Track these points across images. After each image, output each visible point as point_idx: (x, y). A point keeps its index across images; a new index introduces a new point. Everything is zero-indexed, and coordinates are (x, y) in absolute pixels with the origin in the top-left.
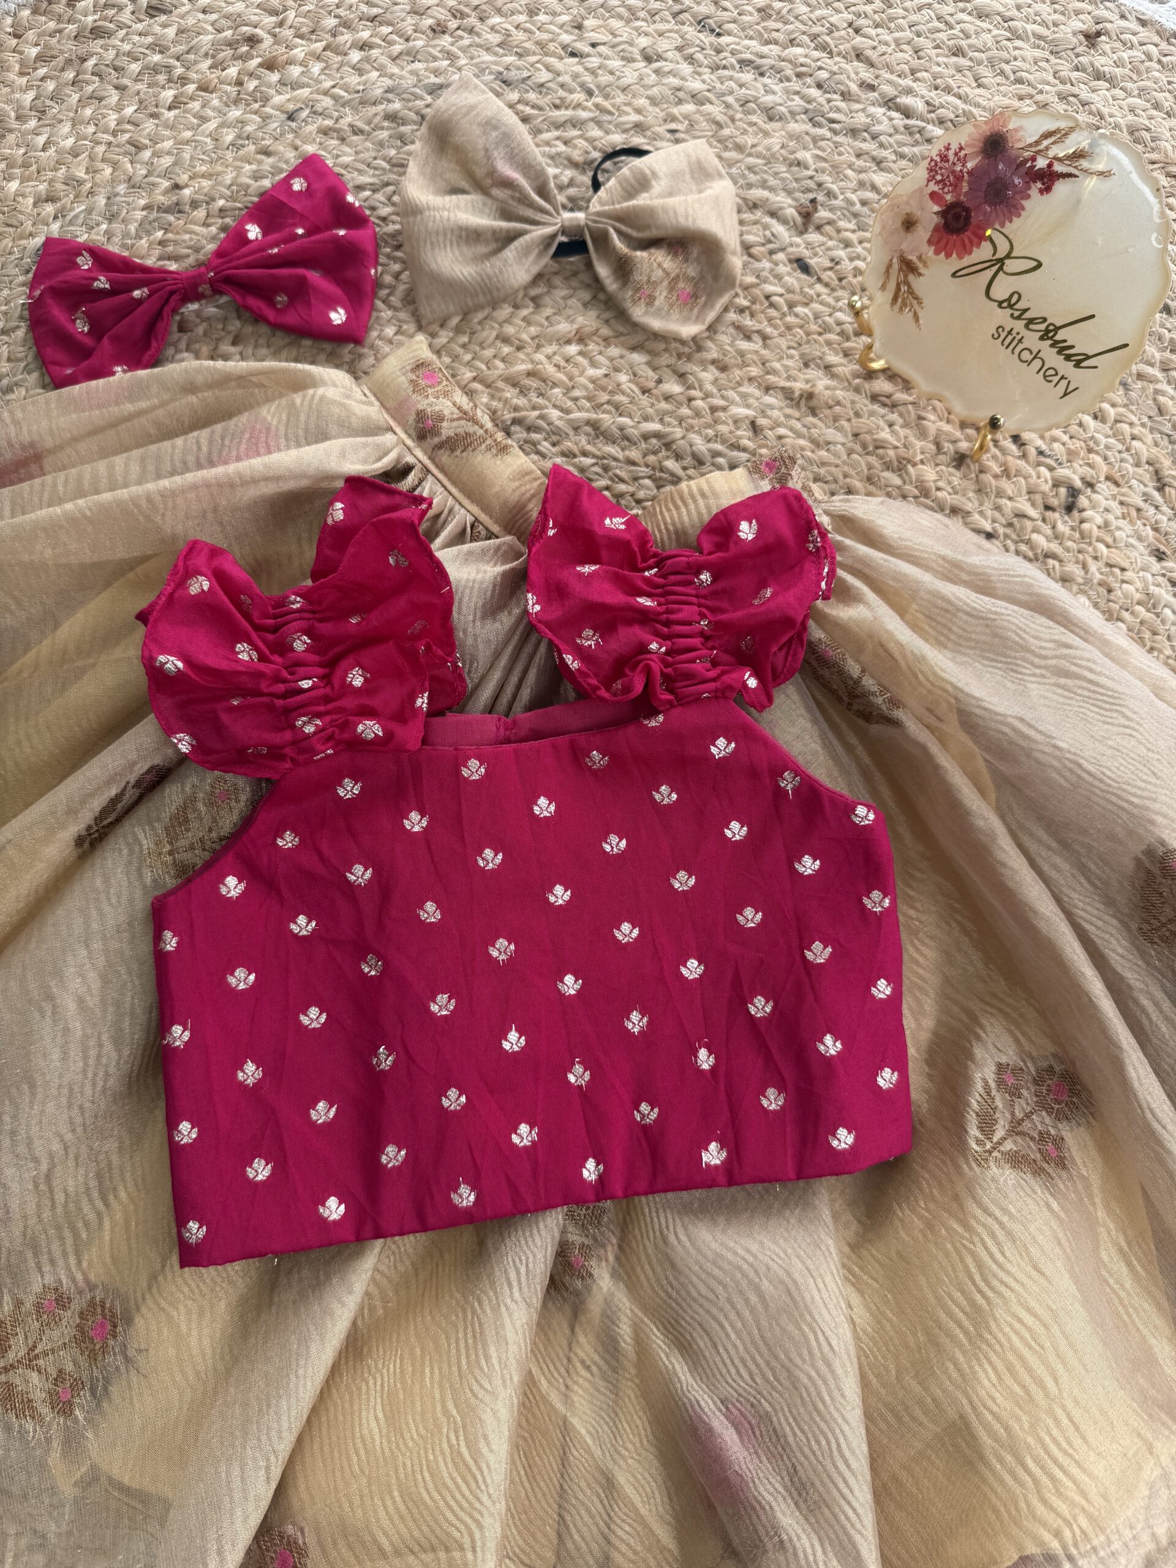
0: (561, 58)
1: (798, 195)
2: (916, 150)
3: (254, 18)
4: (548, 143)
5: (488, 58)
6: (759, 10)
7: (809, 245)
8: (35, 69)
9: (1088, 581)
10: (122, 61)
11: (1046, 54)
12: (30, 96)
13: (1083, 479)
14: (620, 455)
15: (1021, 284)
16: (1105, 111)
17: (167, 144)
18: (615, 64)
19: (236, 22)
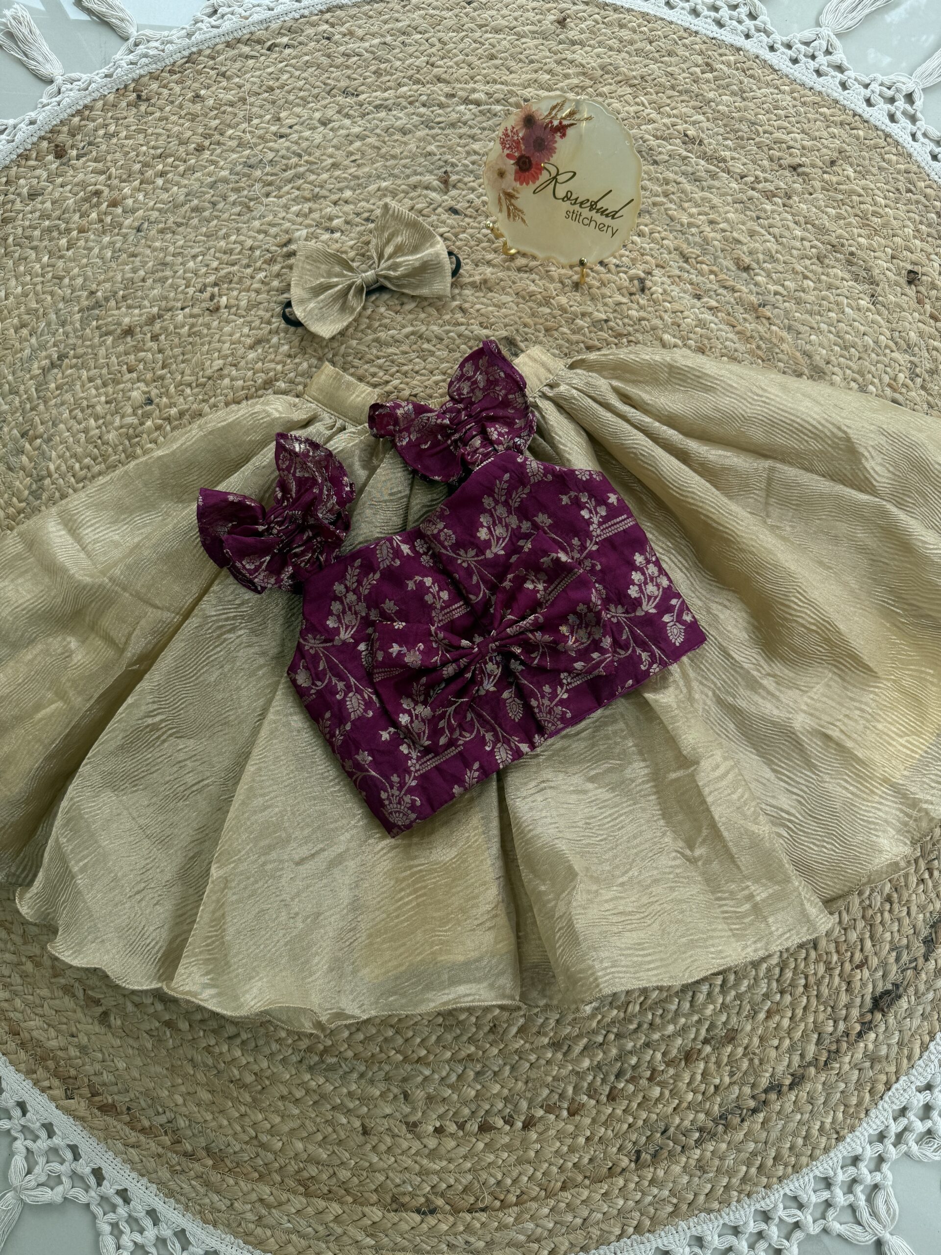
0: (276, 141)
1: (436, 172)
2: (490, 123)
3: (93, 180)
4: (288, 193)
5: (235, 156)
6: (374, 73)
7: (453, 198)
9: (666, 326)
10: (28, 232)
11: (541, 41)
13: (644, 272)
15: (570, 186)
16: (584, 62)
17: (76, 270)
18: (307, 134)
19: (83, 185)
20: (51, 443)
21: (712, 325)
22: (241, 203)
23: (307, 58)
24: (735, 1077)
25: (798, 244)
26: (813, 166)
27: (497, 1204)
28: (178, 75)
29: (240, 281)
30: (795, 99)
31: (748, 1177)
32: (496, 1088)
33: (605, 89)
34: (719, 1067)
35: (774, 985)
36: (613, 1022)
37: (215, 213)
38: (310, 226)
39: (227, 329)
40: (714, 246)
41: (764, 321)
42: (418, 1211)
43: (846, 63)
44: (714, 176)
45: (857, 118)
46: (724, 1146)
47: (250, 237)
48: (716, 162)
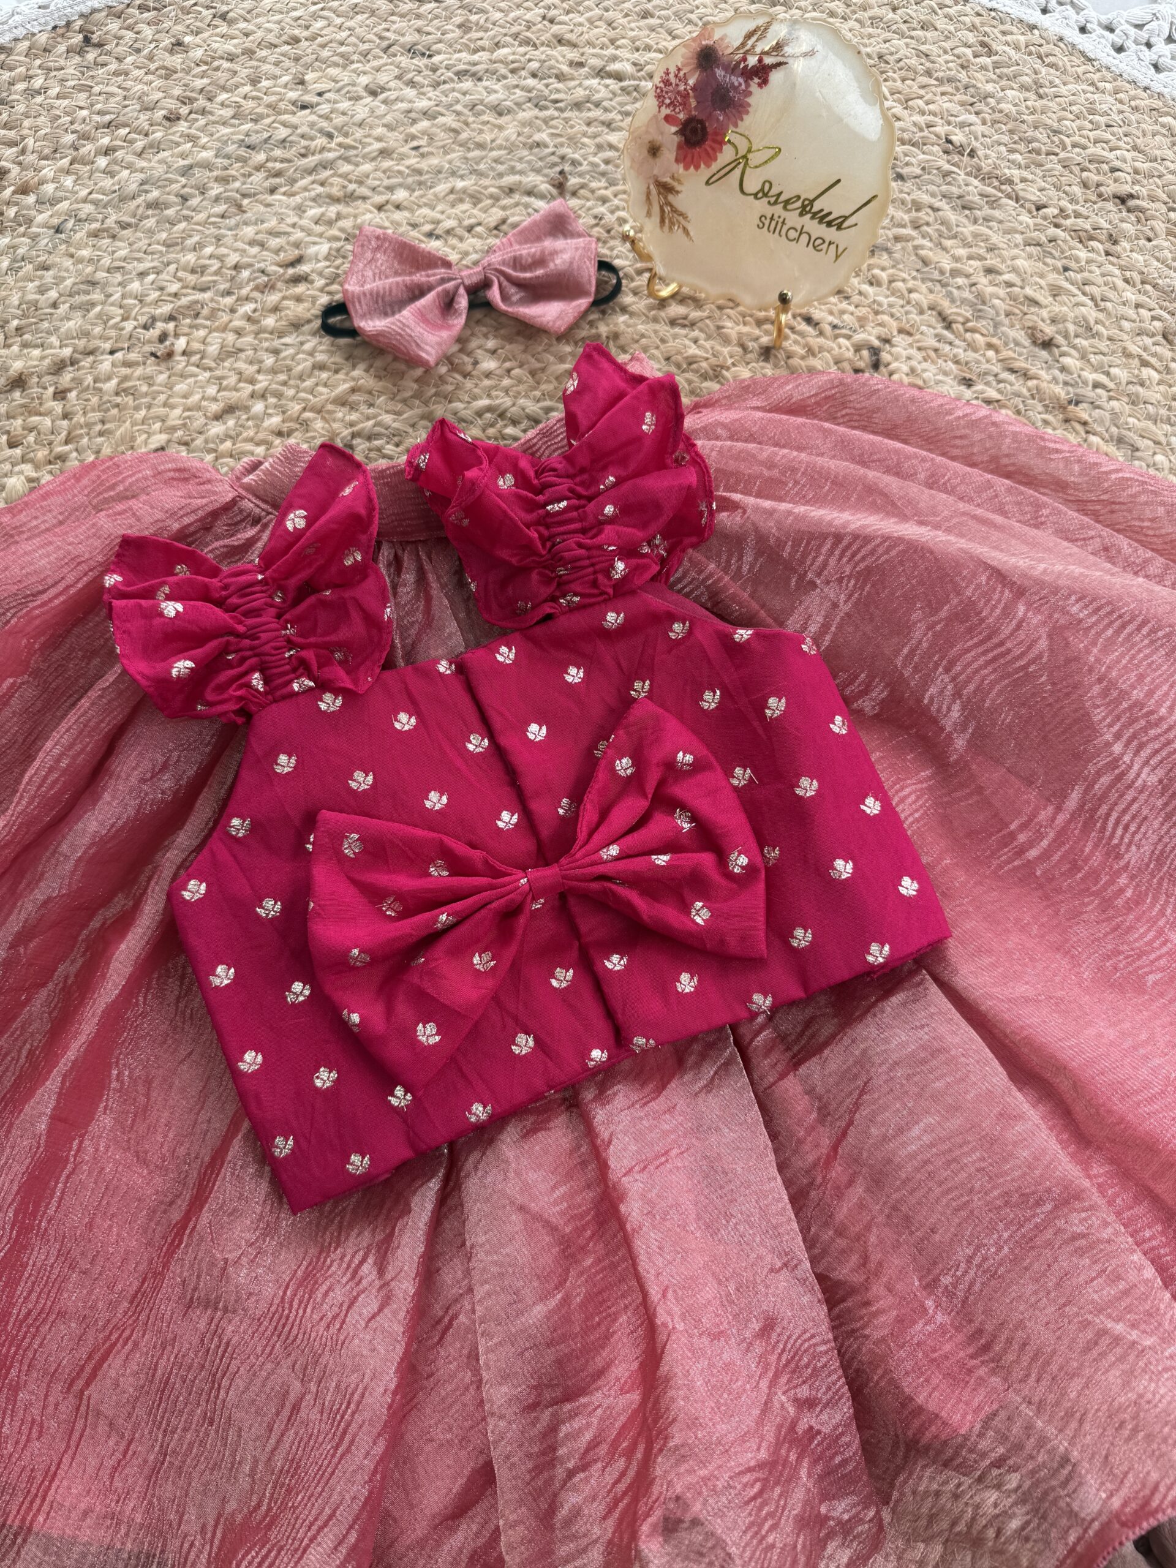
0: (294, 113)
1: (546, 171)
4: (306, 189)
5: (226, 131)
6: (459, 26)
13: (879, 338)
15: (768, 172)
18: (345, 105)
22: (228, 200)
25: (1131, 312)
26: (1153, 199)
28: (153, 13)
29: (213, 315)
30: (1121, 102)
37: (185, 212)
38: (338, 239)
39: (182, 387)
40: (993, 307)
41: (1078, 427)
44: (993, 203)
47: (236, 250)
48: (996, 183)
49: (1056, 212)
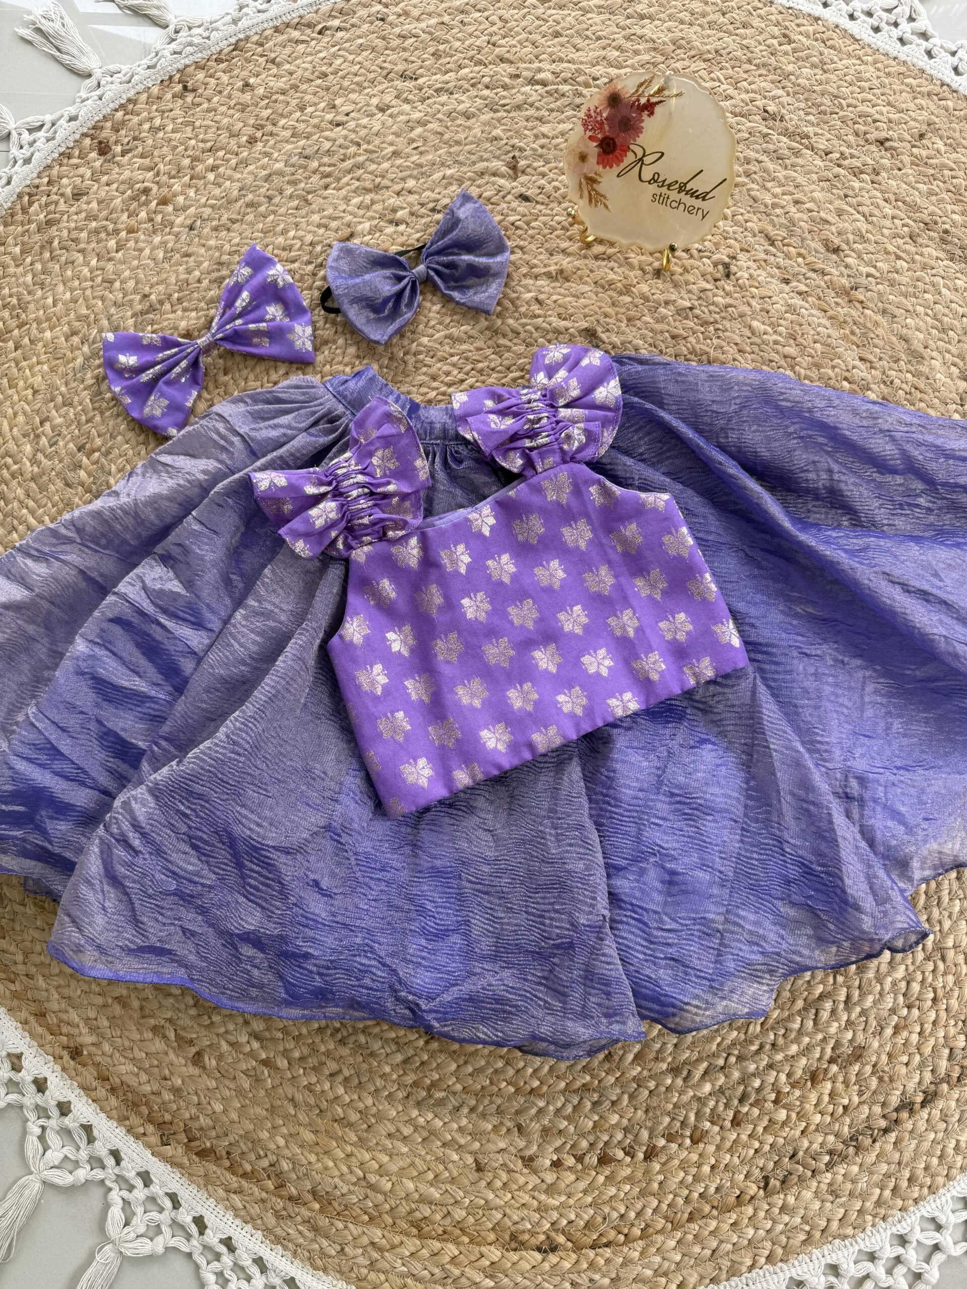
1: (503, 157)
2: (558, 103)
3: (140, 177)
4: (348, 184)
5: (289, 147)
6: (433, 55)
7: (522, 184)
8: (24, 260)
9: (754, 312)
10: (74, 235)
11: (607, 16)
12: (29, 278)
13: (728, 256)
14: (472, 348)
15: (657, 168)
16: (654, 37)
17: (127, 273)
18: (365, 121)
19: (131, 183)
20: (111, 456)
21: (803, 310)
22: (299, 197)
23: (360, 41)
24: (864, 1097)
25: (888, 223)
26: (901, 140)
27: (621, 1238)
28: (226, 64)
30: (879, 70)
31: (882, 1200)
32: (614, 1119)
33: (679, 65)
34: (847, 1086)
35: (901, 999)
36: (733, 1044)
37: (271, 208)
38: (373, 218)
40: (800, 227)
41: (857, 305)
42: (539, 1249)
43: (930, 31)
44: (797, 154)
45: (945, 88)
46: (855, 1169)
47: (309, 232)
48: (798, 139)
49: (838, 155)
